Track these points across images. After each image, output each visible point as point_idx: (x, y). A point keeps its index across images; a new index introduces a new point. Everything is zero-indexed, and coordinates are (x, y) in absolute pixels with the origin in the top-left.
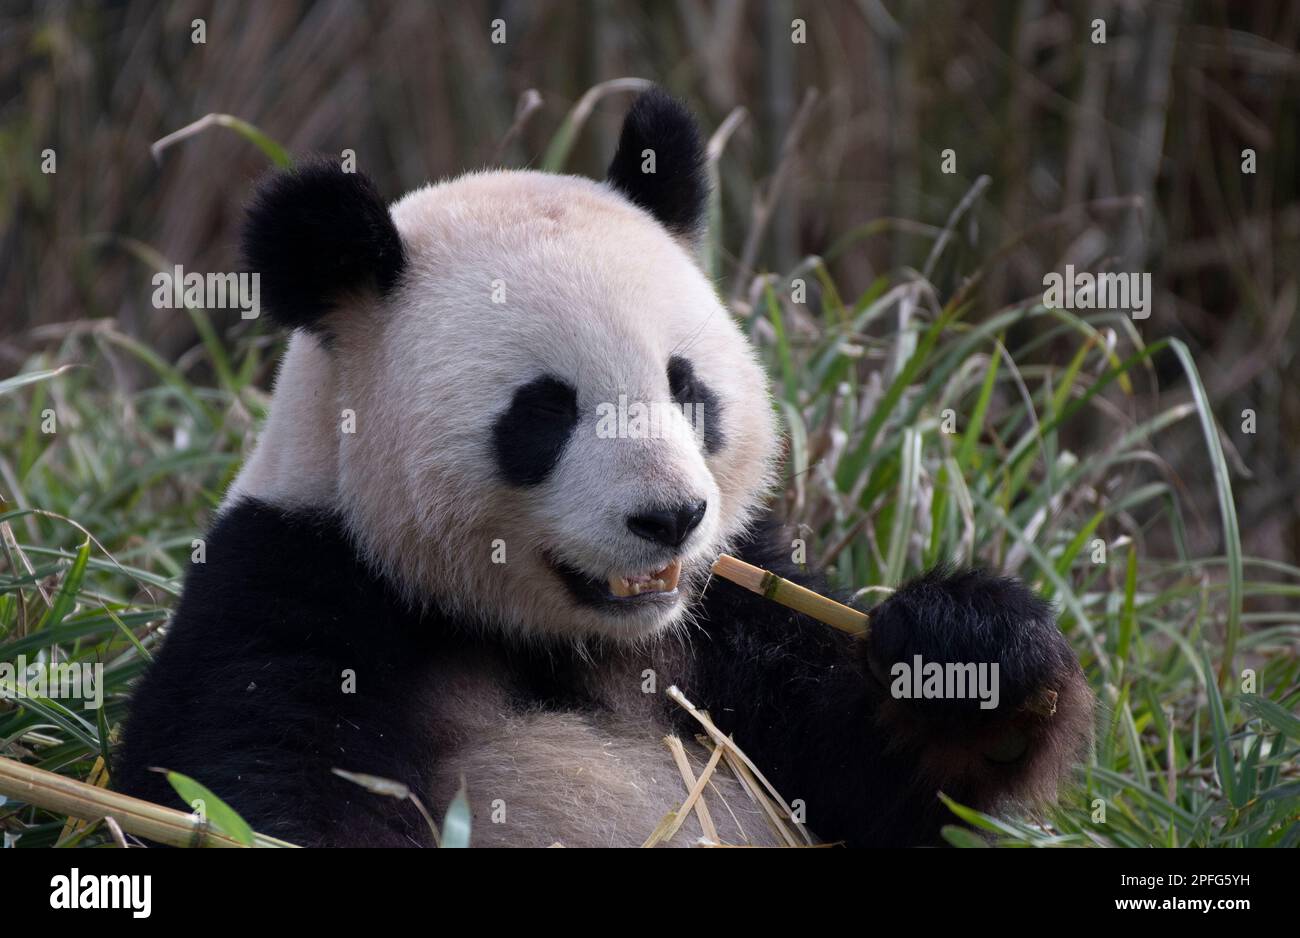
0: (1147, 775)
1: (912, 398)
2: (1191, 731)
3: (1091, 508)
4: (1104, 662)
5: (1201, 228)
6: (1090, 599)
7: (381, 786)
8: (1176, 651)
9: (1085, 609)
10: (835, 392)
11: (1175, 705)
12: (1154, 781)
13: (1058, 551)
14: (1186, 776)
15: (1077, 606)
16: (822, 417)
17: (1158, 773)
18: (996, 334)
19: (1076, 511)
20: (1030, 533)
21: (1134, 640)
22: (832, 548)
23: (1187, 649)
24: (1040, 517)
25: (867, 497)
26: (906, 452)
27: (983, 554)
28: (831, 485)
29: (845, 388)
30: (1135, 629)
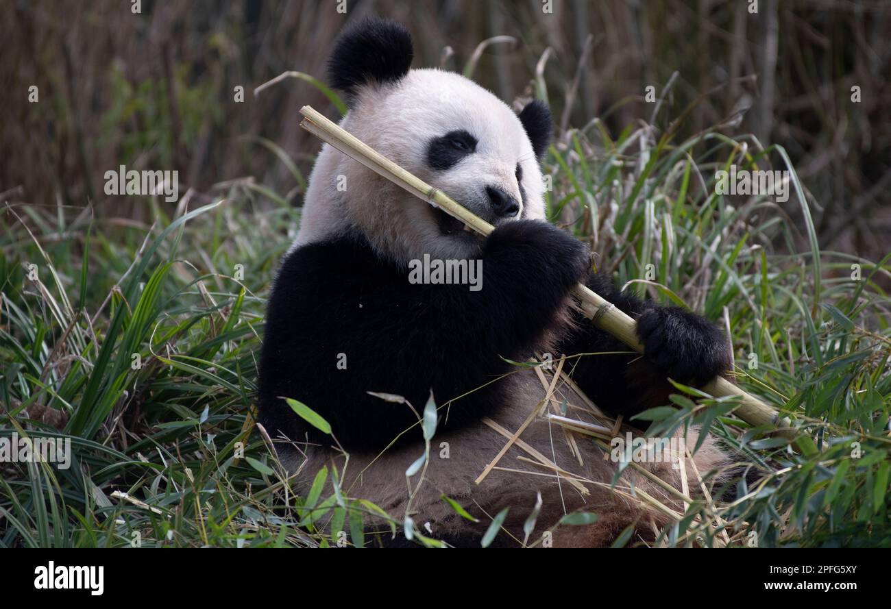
0: (779, 363)
1: (649, 185)
2: (801, 339)
3: (741, 233)
4: (754, 308)
6: (746, 278)
7: (391, 398)
8: (790, 302)
9: (744, 283)
10: (611, 185)
11: (793, 327)
12: (783, 366)
13: (728, 256)
14: (799, 362)
15: (739, 282)
16: (606, 197)
17: (785, 361)
18: (688, 151)
19: (736, 234)
20: (714, 248)
21: (769, 296)
22: (616, 261)
23: (795, 299)
24: (718, 239)
25: (631, 235)
26: (647, 211)
27: (691, 259)
28: (613, 231)
29: (616, 182)
30: (770, 291)
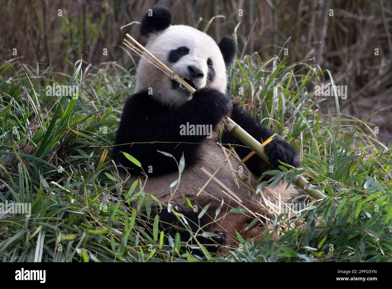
0: (320, 156)
1: (275, 80)
2: (329, 148)
3: (311, 103)
4: (312, 134)
5: (334, 48)
6: (310, 121)
7: (167, 154)
8: (327, 132)
9: (309, 123)
10: (260, 79)
11: (326, 142)
12: (322, 158)
13: (304, 111)
14: (328, 157)
15: (307, 123)
16: (258, 84)
17: (323, 156)
18: (292, 69)
19: (307, 104)
20: (298, 108)
21: (318, 129)
22: (259, 110)
23: (329, 132)
24: (300, 105)
25: (266, 99)
26: (274, 91)
27: (289, 112)
28: (259, 97)
29: (262, 78)
30: (319, 127)
